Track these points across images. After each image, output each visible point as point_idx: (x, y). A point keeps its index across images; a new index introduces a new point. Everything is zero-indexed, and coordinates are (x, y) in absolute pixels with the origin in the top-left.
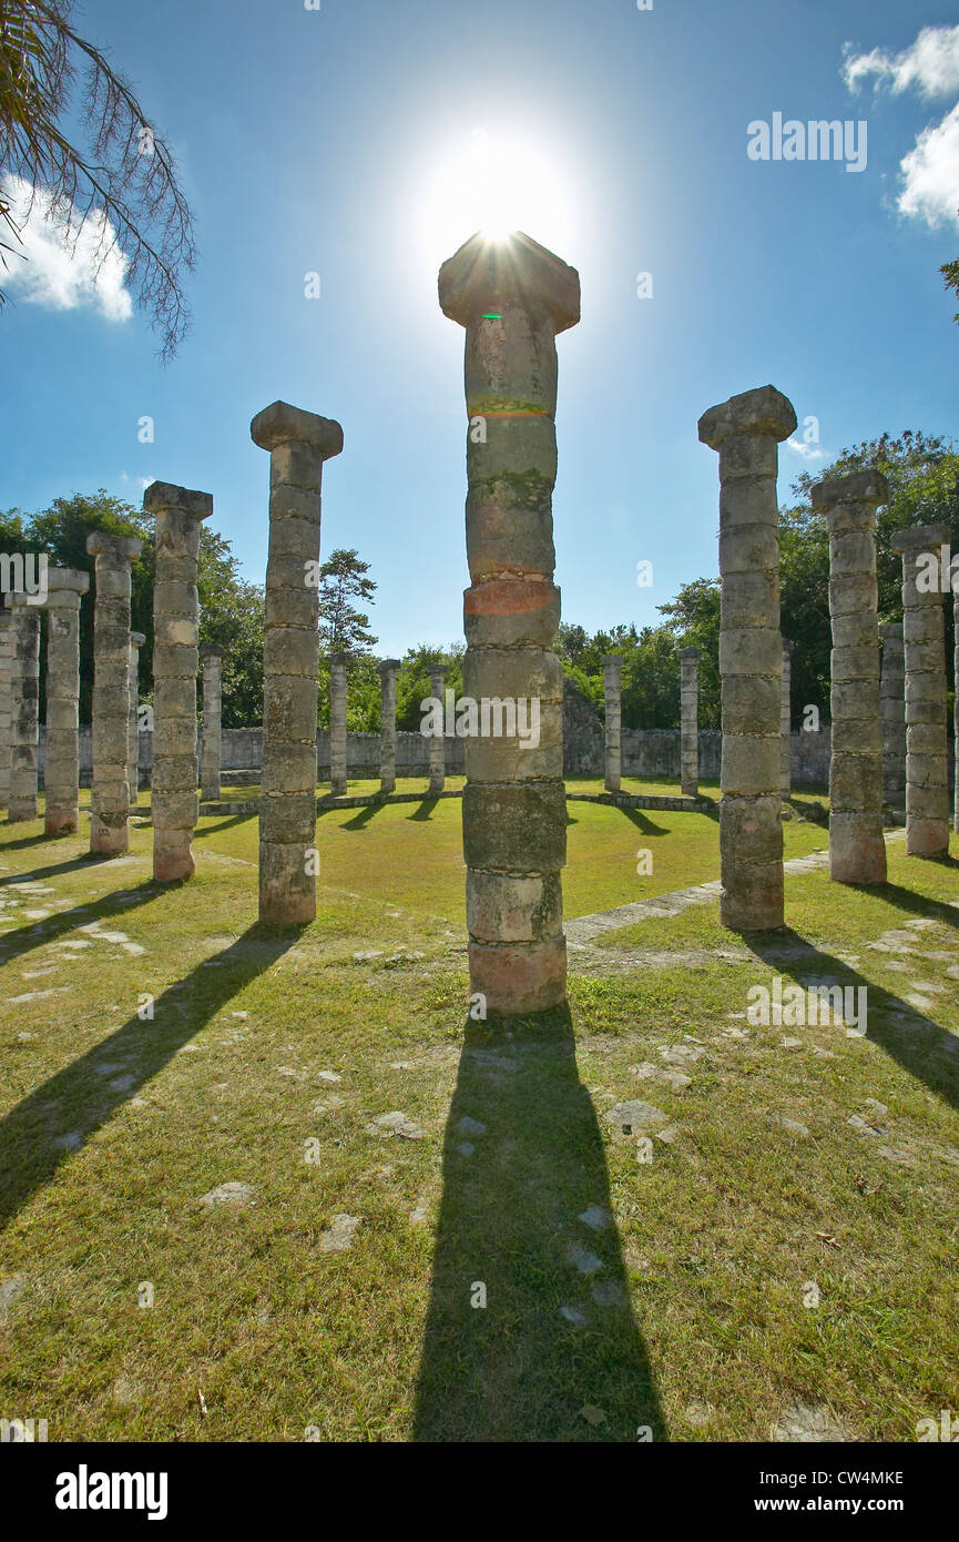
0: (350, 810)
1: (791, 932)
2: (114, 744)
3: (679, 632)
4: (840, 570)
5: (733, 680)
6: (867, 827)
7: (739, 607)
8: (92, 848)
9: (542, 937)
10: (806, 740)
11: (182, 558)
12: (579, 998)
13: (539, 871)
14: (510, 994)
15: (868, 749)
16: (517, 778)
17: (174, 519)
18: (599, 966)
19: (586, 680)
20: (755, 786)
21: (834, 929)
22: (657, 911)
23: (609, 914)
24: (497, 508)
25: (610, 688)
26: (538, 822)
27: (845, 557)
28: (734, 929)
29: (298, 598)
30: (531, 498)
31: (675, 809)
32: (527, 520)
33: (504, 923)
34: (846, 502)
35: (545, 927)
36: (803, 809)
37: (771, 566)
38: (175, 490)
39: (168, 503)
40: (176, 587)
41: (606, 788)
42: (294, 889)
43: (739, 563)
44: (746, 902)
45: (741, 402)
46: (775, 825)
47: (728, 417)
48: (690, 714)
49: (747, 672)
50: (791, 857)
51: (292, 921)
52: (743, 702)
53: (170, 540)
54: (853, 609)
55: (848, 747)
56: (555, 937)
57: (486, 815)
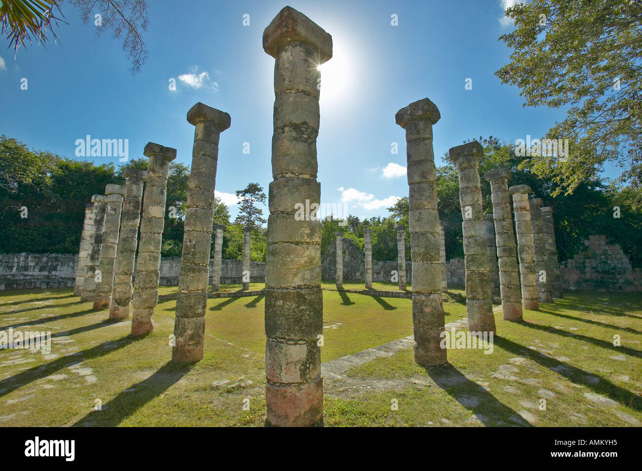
0: (250, 297)
1: (451, 366)
2: (126, 265)
3: (398, 219)
4: (465, 186)
5: (416, 235)
6: (485, 307)
7: (418, 199)
8: (110, 317)
9: (306, 380)
10: (453, 265)
11: (159, 177)
12: (330, 416)
13: (304, 340)
14: (286, 417)
15: (483, 269)
16: (293, 285)
17: (156, 159)
18: (347, 390)
19: (357, 240)
20: (429, 288)
21: (473, 364)
22: (382, 354)
23: (357, 355)
24: (286, 141)
25: (367, 243)
26: (304, 312)
27: (465, 180)
28: (422, 364)
29: (203, 194)
30: (304, 136)
31: (396, 297)
32: (302, 147)
33: (284, 372)
34: (465, 156)
35: (309, 373)
36: (453, 296)
37: (432, 180)
38: (158, 146)
39: (154, 152)
40: (154, 190)
41: (366, 287)
42: (190, 343)
43: (417, 179)
44: (427, 350)
45: (414, 106)
46: (440, 308)
47: (409, 112)
48: (402, 254)
49: (422, 231)
50: (448, 322)
51: (188, 360)
52: (421, 245)
53: (154, 168)
54: (471, 203)
55: (473, 268)
56: (315, 379)
57: (275, 307)
